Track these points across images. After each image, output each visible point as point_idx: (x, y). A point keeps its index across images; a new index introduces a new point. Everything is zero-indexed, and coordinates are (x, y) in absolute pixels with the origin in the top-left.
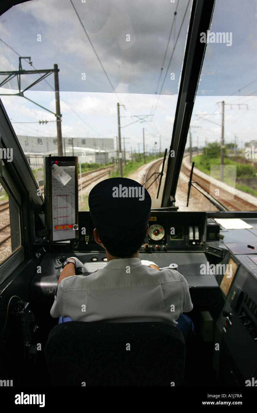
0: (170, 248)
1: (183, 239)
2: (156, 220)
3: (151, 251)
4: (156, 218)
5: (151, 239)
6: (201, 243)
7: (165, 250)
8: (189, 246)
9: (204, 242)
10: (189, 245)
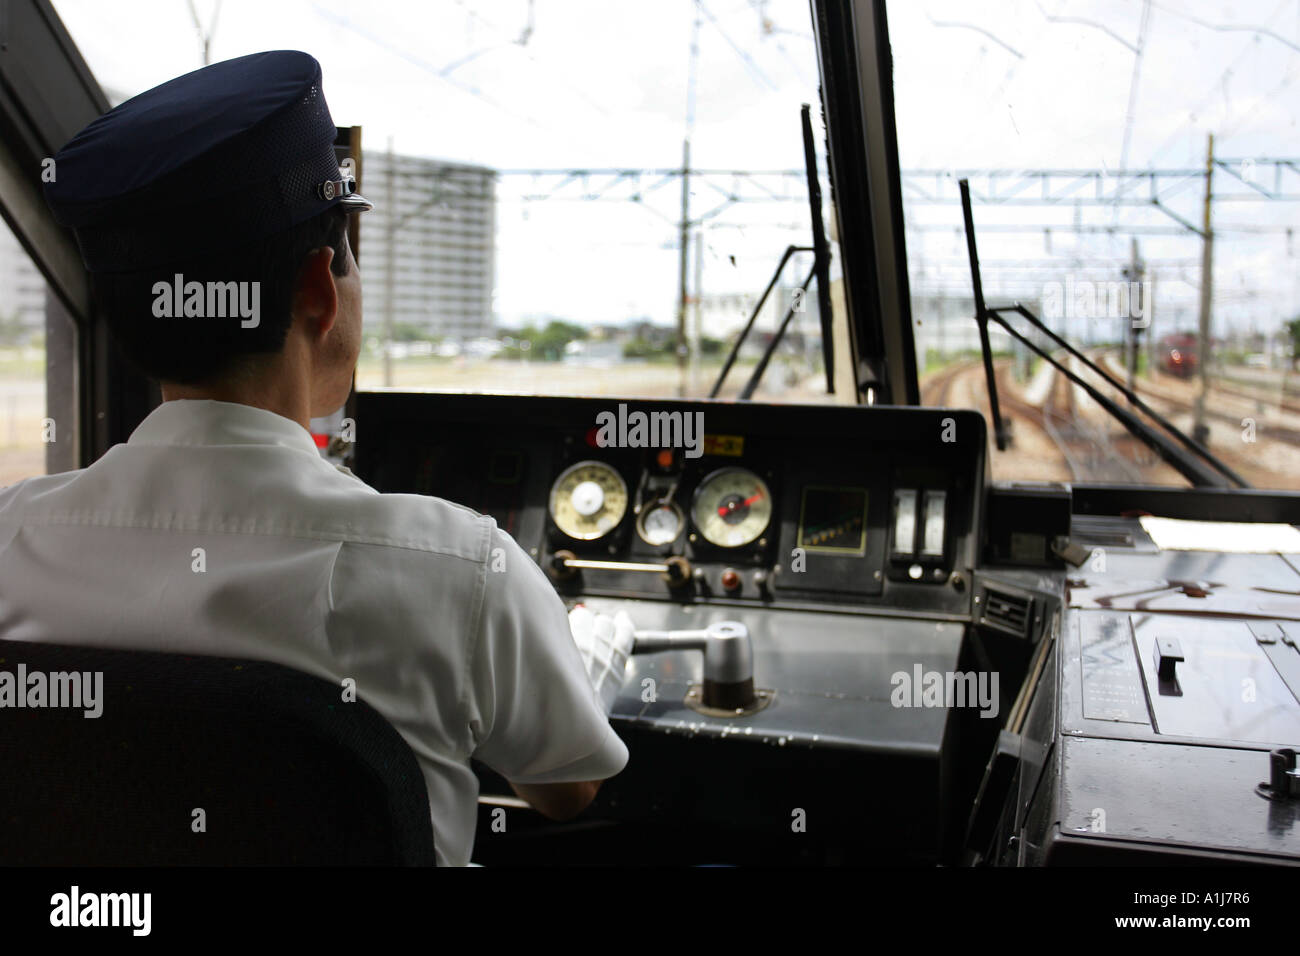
0: (793, 589)
1: (860, 552)
2: (738, 452)
3: (695, 595)
4: (739, 440)
5: (700, 536)
6: (954, 575)
7: (766, 597)
8: (887, 584)
9: (970, 571)
10: (892, 579)
